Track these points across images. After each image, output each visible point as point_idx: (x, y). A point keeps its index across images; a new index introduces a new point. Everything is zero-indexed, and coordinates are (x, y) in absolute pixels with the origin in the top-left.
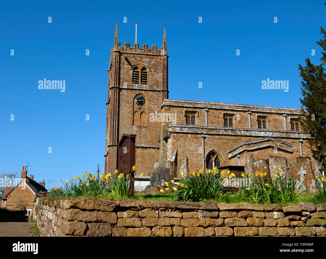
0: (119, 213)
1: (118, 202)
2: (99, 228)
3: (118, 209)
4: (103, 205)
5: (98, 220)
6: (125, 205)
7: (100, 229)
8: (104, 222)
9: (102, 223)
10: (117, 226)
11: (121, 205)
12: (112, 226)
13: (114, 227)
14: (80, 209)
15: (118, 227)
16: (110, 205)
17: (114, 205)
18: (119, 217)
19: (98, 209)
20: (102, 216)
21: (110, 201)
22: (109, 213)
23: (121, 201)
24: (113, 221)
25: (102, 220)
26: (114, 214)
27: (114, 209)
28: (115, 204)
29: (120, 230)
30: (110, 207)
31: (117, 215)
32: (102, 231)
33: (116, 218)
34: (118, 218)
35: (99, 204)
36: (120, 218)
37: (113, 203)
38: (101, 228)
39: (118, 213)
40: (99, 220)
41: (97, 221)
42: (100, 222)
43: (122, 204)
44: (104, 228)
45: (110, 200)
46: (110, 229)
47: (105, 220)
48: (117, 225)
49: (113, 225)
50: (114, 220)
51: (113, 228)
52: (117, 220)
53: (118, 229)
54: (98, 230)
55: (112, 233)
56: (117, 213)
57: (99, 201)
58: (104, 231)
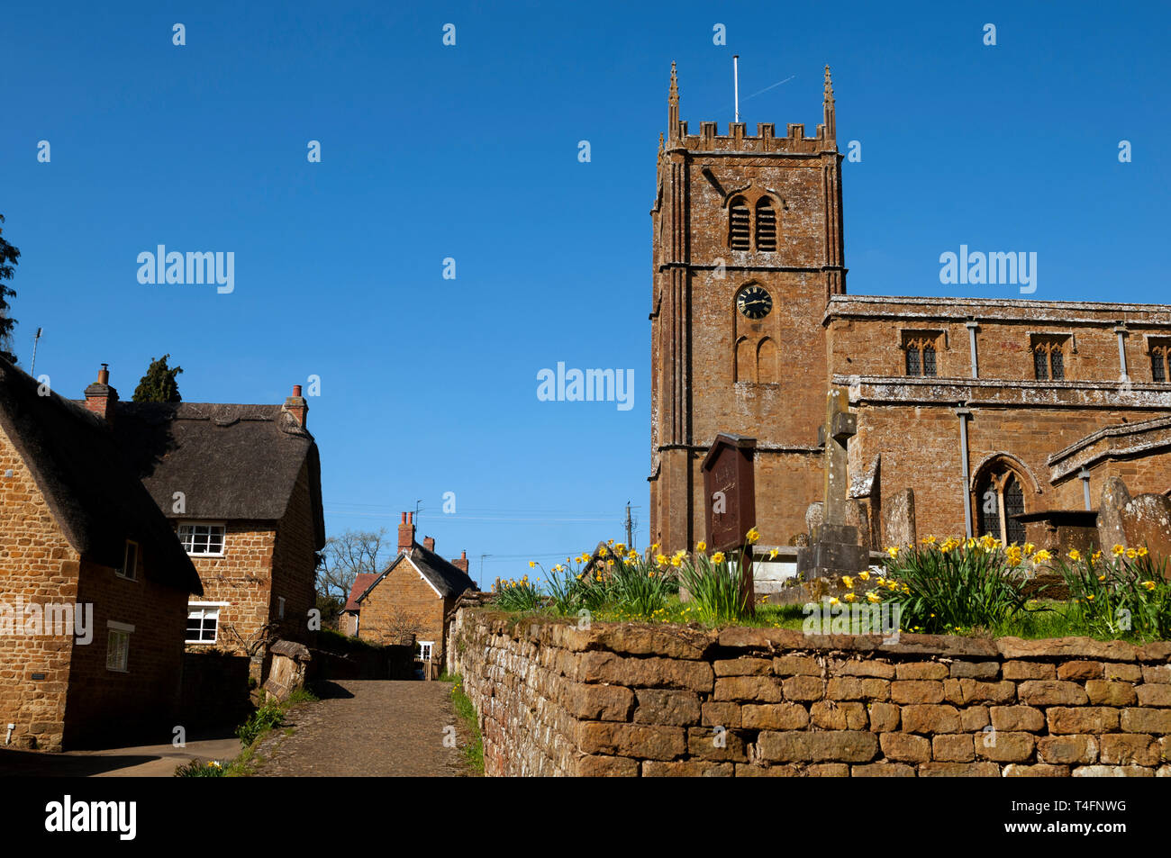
0: (717, 664)
1: (714, 634)
2: (666, 703)
3: (715, 652)
4: (674, 643)
5: (663, 681)
6: (734, 641)
7: (668, 706)
8: (680, 688)
9: (673, 689)
10: (715, 698)
11: (723, 643)
12: (700, 700)
13: (705, 700)
14: (614, 652)
15: (716, 701)
16: (692, 641)
17: (703, 641)
18: (718, 675)
19: (662, 653)
20: (674, 671)
21: (691, 630)
22: (690, 662)
23: (722, 630)
24: (703, 686)
25: (673, 682)
26: (704, 667)
27: (704, 652)
28: (708, 638)
29: (723, 708)
30: (693, 648)
31: (713, 669)
32: (675, 712)
33: (711, 677)
34: (715, 677)
35: (664, 640)
36: (720, 677)
37: (702, 636)
38: (671, 702)
39: (716, 662)
40: (666, 682)
41: (659, 686)
42: (668, 686)
43: (725, 639)
44: (678, 703)
45: (691, 627)
46: (696, 706)
47: (681, 683)
48: (713, 695)
49: (704, 696)
50: (706, 683)
51: (703, 702)
52: (715, 682)
53: (718, 706)
54: (665, 707)
55: (701, 717)
56: (712, 663)
57: (663, 631)
58: (681, 712)
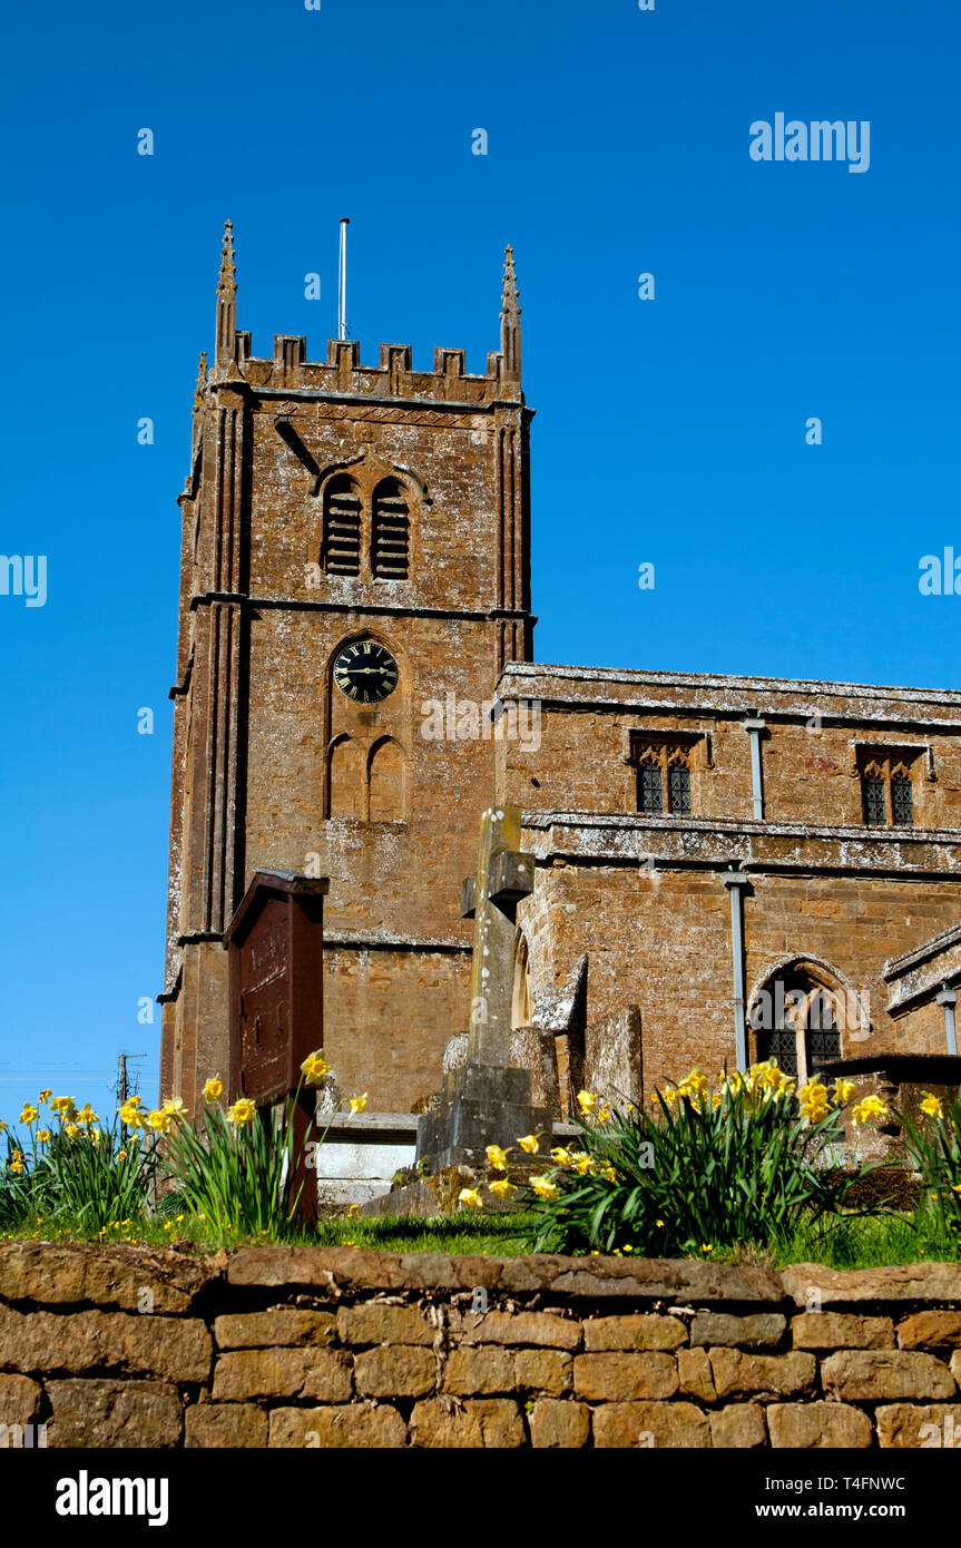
0: (221, 1322)
1: (218, 1261)
2: (110, 1408)
3: (217, 1298)
4: (131, 1279)
5: (105, 1360)
6: (259, 1275)
7: (113, 1416)
8: (141, 1374)
9: (126, 1377)
10: (215, 1394)
11: (235, 1278)
12: (182, 1399)
13: (194, 1400)
14: (4, 1300)
15: (217, 1401)
16: (171, 1275)
17: (193, 1275)
18: (222, 1343)
19: (105, 1300)
20: (130, 1340)
21: (171, 1254)
22: (165, 1320)
23: (235, 1252)
24: (190, 1370)
25: (126, 1363)
26: (193, 1329)
27: (194, 1297)
28: (204, 1270)
29: (230, 1415)
30: (172, 1290)
31: (212, 1333)
32: (129, 1426)
33: (208, 1351)
34: (217, 1351)
35: (112, 1274)
36: (227, 1350)
37: (193, 1265)
38: (120, 1407)
39: (219, 1319)
40: (112, 1362)
41: (99, 1370)
42: (118, 1371)
43: (239, 1271)
44: (136, 1408)
45: (177, 1249)
46: (173, 1414)
47: (144, 1364)
48: (210, 1391)
49: (190, 1390)
50: (197, 1363)
51: (188, 1405)
52: (215, 1360)
53: (219, 1412)
54: (107, 1417)
55: (182, 1435)
56: (210, 1323)
57: (112, 1255)
58: (140, 1427)
